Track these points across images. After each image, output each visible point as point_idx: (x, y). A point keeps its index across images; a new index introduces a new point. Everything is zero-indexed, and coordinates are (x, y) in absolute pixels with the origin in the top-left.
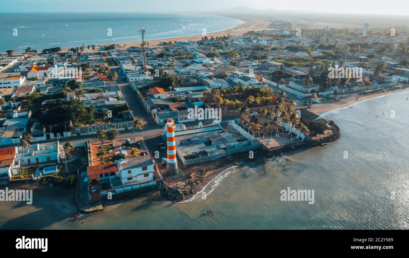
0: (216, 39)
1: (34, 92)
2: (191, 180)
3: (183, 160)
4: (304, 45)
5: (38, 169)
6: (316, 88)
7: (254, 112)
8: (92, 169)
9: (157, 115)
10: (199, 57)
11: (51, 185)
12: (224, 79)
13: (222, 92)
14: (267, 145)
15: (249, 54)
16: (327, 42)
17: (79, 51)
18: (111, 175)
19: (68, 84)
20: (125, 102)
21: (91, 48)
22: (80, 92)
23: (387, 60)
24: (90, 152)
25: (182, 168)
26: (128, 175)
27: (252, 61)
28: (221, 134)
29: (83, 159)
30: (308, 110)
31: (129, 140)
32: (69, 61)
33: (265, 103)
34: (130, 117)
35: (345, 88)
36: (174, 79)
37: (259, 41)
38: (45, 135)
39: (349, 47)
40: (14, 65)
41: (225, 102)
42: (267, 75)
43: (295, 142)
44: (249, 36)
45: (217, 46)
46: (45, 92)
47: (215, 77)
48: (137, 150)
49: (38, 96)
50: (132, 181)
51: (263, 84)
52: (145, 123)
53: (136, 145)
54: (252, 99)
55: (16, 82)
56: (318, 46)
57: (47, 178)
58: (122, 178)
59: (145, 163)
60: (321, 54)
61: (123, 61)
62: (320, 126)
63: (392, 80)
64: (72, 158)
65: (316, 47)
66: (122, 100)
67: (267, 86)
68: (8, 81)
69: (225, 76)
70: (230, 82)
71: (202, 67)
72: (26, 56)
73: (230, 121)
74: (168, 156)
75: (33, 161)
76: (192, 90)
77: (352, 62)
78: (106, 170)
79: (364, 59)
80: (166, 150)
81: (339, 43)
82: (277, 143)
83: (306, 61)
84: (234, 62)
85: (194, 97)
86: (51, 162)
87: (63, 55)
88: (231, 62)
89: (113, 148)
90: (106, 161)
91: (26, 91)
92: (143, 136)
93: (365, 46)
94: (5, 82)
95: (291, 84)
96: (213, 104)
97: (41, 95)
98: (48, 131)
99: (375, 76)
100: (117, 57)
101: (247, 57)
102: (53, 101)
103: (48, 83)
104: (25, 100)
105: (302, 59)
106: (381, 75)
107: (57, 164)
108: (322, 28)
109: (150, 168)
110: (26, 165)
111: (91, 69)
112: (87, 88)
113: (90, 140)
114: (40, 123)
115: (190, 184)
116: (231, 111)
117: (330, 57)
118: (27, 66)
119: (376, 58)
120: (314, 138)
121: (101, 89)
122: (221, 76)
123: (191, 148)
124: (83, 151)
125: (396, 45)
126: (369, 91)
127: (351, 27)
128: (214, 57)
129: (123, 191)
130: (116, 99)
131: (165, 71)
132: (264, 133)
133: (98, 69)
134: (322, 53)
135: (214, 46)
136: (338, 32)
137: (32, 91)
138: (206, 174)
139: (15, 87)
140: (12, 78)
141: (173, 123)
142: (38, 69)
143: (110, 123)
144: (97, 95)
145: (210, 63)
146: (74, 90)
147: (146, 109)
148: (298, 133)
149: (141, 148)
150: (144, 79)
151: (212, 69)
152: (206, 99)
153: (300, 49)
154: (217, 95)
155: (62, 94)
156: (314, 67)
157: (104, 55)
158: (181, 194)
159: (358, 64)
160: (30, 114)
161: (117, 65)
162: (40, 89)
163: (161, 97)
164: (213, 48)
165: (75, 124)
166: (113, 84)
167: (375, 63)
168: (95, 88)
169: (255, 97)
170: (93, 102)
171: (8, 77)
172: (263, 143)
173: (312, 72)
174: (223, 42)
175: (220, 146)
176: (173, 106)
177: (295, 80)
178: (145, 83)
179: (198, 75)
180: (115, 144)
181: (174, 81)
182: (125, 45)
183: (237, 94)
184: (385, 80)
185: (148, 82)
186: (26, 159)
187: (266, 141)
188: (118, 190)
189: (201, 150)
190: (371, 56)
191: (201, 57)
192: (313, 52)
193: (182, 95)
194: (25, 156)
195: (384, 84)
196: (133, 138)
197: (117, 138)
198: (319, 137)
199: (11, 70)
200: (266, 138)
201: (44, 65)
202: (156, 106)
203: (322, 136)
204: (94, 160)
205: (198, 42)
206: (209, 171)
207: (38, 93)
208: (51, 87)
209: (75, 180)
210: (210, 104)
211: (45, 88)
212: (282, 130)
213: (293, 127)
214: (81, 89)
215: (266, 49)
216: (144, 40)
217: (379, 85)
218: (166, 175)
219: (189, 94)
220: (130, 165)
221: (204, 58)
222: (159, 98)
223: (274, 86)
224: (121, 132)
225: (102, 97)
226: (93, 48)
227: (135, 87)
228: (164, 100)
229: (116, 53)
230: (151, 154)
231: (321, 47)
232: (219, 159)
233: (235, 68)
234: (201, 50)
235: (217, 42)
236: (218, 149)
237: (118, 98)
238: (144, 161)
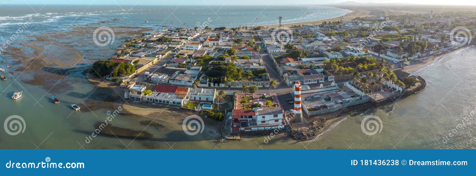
0: (333, 23)
1: (206, 54)
2: (313, 126)
3: (307, 112)
4: (394, 26)
5: (199, 104)
6: (406, 55)
7: (363, 75)
8: (236, 111)
9: (288, 78)
10: (320, 36)
11: (206, 116)
12: (339, 52)
13: (338, 61)
14: (375, 98)
15: (356, 34)
16: (409, 23)
17: (237, 30)
18: (249, 118)
19: (227, 51)
20: (264, 67)
21: (244, 29)
22: (234, 58)
23: (447, 33)
24: (236, 100)
25: (306, 117)
26: (262, 119)
27: (359, 39)
28: (339, 93)
29: (230, 104)
30: (402, 70)
31: (265, 94)
32: (229, 36)
33: (371, 68)
34: (267, 78)
35: (424, 53)
36: (301, 52)
37: (363, 24)
38: (208, 84)
39: (423, 26)
40: (197, 37)
41: (340, 68)
42: (371, 48)
43: (396, 94)
44: (356, 21)
45: (334, 28)
46: (212, 55)
47: (332, 50)
48: (271, 102)
49: (207, 57)
50: (265, 123)
51: (368, 54)
52: (278, 83)
53: (270, 99)
54: (361, 66)
55: (196, 47)
56: (403, 26)
57: (204, 111)
58: (257, 121)
59: (276, 112)
60: (406, 32)
61: (266, 38)
62: (412, 81)
63: (452, 45)
64: (224, 102)
65: (402, 27)
66: (263, 65)
67: (371, 56)
68: (192, 46)
69: (340, 50)
70: (344, 55)
71: (323, 43)
72: (204, 31)
73: (345, 83)
74: (295, 108)
75: (198, 99)
76: (315, 60)
77: (427, 35)
78: (246, 114)
79: (434, 33)
80: (293, 104)
81: (417, 24)
82: (382, 97)
83: (397, 36)
84: (346, 39)
85: (316, 65)
86: (208, 102)
87: (226, 32)
88: (344, 40)
89: (253, 99)
90: (246, 107)
91: (201, 53)
92: (276, 92)
93: (433, 24)
94: (191, 46)
95: (389, 53)
96: (331, 70)
97: (209, 57)
98: (210, 81)
99: (442, 43)
100: (262, 35)
101: (356, 36)
102: (217, 62)
103: (215, 50)
104: (200, 59)
105: (394, 36)
106: (445, 42)
107: (212, 103)
108: (404, 14)
109: (280, 116)
110: (193, 100)
111: (243, 43)
112: (239, 55)
113: (237, 91)
114: (205, 75)
115: (313, 129)
116: (345, 75)
117: (412, 33)
118: (204, 38)
119: (440, 32)
120: (409, 90)
121: (248, 57)
122: (337, 50)
123: (313, 103)
124: (231, 99)
125: (450, 23)
126: (440, 53)
127: (423, 13)
128: (331, 36)
129: (257, 130)
130: (258, 65)
131: (295, 46)
132: (372, 90)
133: (248, 43)
134: (407, 30)
135: (331, 28)
136: (416, 17)
137: (205, 54)
138: (326, 122)
139: (195, 50)
140: (195, 44)
141: (300, 84)
142: (210, 40)
143: (252, 81)
144: (245, 61)
145: (328, 40)
146: (231, 56)
147: (279, 74)
148: (398, 88)
149: (274, 101)
150: (279, 51)
151: (330, 44)
152: (325, 66)
153: (392, 29)
154: (334, 64)
155: (223, 58)
156: (403, 41)
157: (253, 33)
158: (305, 136)
159: (431, 36)
160: (201, 68)
161: (261, 41)
162: (209, 53)
163: (291, 65)
164: (330, 30)
165: (228, 79)
166: (257, 54)
167: (441, 35)
168: (245, 56)
169: (363, 64)
170: (242, 65)
171: (192, 44)
172: (372, 97)
173: (402, 44)
174: (337, 26)
175: (337, 101)
176: (300, 72)
177: (391, 50)
178: (280, 54)
179: (319, 49)
180: (255, 96)
181: (301, 54)
182: (268, 27)
183: (349, 63)
184: (448, 45)
185: (282, 54)
186: (193, 96)
187: (373, 96)
188: (253, 128)
189: (322, 105)
190: (437, 31)
191: (322, 36)
192: (401, 30)
193: (308, 64)
194: (193, 94)
195: (448, 48)
196: (269, 93)
197: (256, 93)
198: (412, 88)
199: (195, 39)
200: (373, 93)
201: (214, 38)
202: (287, 71)
203: (414, 87)
204: (238, 106)
205: (319, 25)
206: (329, 119)
207: (208, 55)
208: (216, 53)
209: (223, 117)
210: (329, 70)
211: (213, 53)
212: (385, 87)
213: (393, 83)
214: (235, 56)
215: (369, 30)
216: (281, 24)
217: (445, 49)
218: (293, 122)
219: (312, 63)
220: (265, 113)
221: (324, 37)
222: (290, 65)
223: (376, 56)
224: (260, 88)
225: (249, 63)
226: (246, 29)
227: (272, 57)
228: (294, 67)
229: (261, 32)
230: (281, 106)
231: (406, 27)
232: (336, 111)
233: (347, 43)
234: (321, 31)
235: (333, 25)
236: (336, 103)
237: (260, 64)
238: (275, 110)
